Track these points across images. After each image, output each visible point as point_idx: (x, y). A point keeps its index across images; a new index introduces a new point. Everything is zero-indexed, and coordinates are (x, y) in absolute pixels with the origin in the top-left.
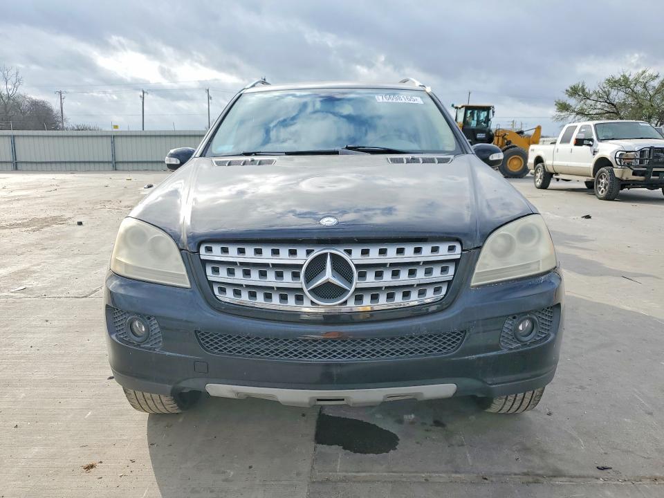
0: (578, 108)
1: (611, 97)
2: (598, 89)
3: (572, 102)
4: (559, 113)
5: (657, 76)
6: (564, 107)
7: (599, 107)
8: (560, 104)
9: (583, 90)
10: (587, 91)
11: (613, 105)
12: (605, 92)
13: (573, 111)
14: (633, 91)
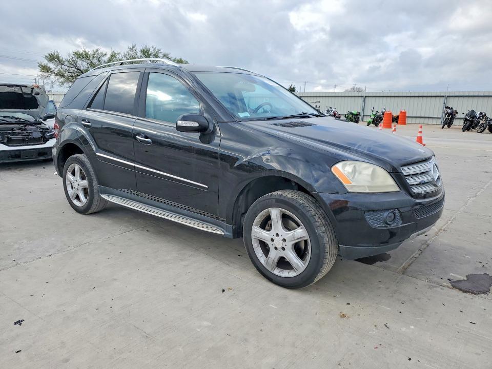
0: (56, 70)
1: (78, 65)
2: (69, 58)
3: (51, 65)
4: (42, 73)
5: (106, 54)
6: (45, 69)
7: (71, 71)
8: (42, 66)
9: (58, 58)
10: (61, 58)
11: (80, 70)
12: (73, 61)
13: (53, 73)
14: (91, 62)
